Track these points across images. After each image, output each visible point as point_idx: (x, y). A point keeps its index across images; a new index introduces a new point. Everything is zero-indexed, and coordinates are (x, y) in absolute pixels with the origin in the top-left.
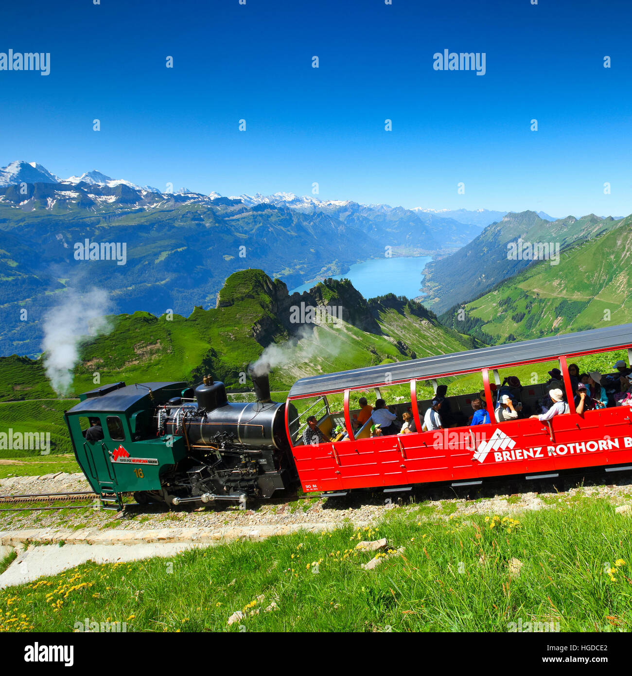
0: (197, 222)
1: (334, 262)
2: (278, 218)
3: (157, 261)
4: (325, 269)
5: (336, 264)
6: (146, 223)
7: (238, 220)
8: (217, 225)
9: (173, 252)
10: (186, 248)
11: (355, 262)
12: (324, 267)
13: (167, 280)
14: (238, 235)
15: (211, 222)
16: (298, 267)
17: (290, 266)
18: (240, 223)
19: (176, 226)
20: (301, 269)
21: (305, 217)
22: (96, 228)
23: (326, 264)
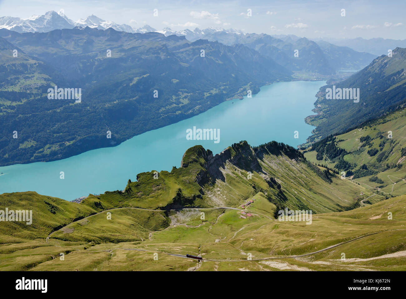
0: (156, 55)
1: (249, 84)
2: (210, 50)
3: (131, 84)
4: (242, 89)
5: (250, 86)
6: (124, 56)
7: (182, 52)
8: (169, 57)
9: (141, 77)
10: (149, 74)
11: (264, 84)
12: (241, 88)
13: (137, 97)
14: (182, 64)
15: (165, 55)
16: (222, 88)
17: (216, 88)
18: (184, 55)
19: (143, 58)
20: (224, 89)
21: (230, 49)
22: (95, 60)
23: (242, 85)
